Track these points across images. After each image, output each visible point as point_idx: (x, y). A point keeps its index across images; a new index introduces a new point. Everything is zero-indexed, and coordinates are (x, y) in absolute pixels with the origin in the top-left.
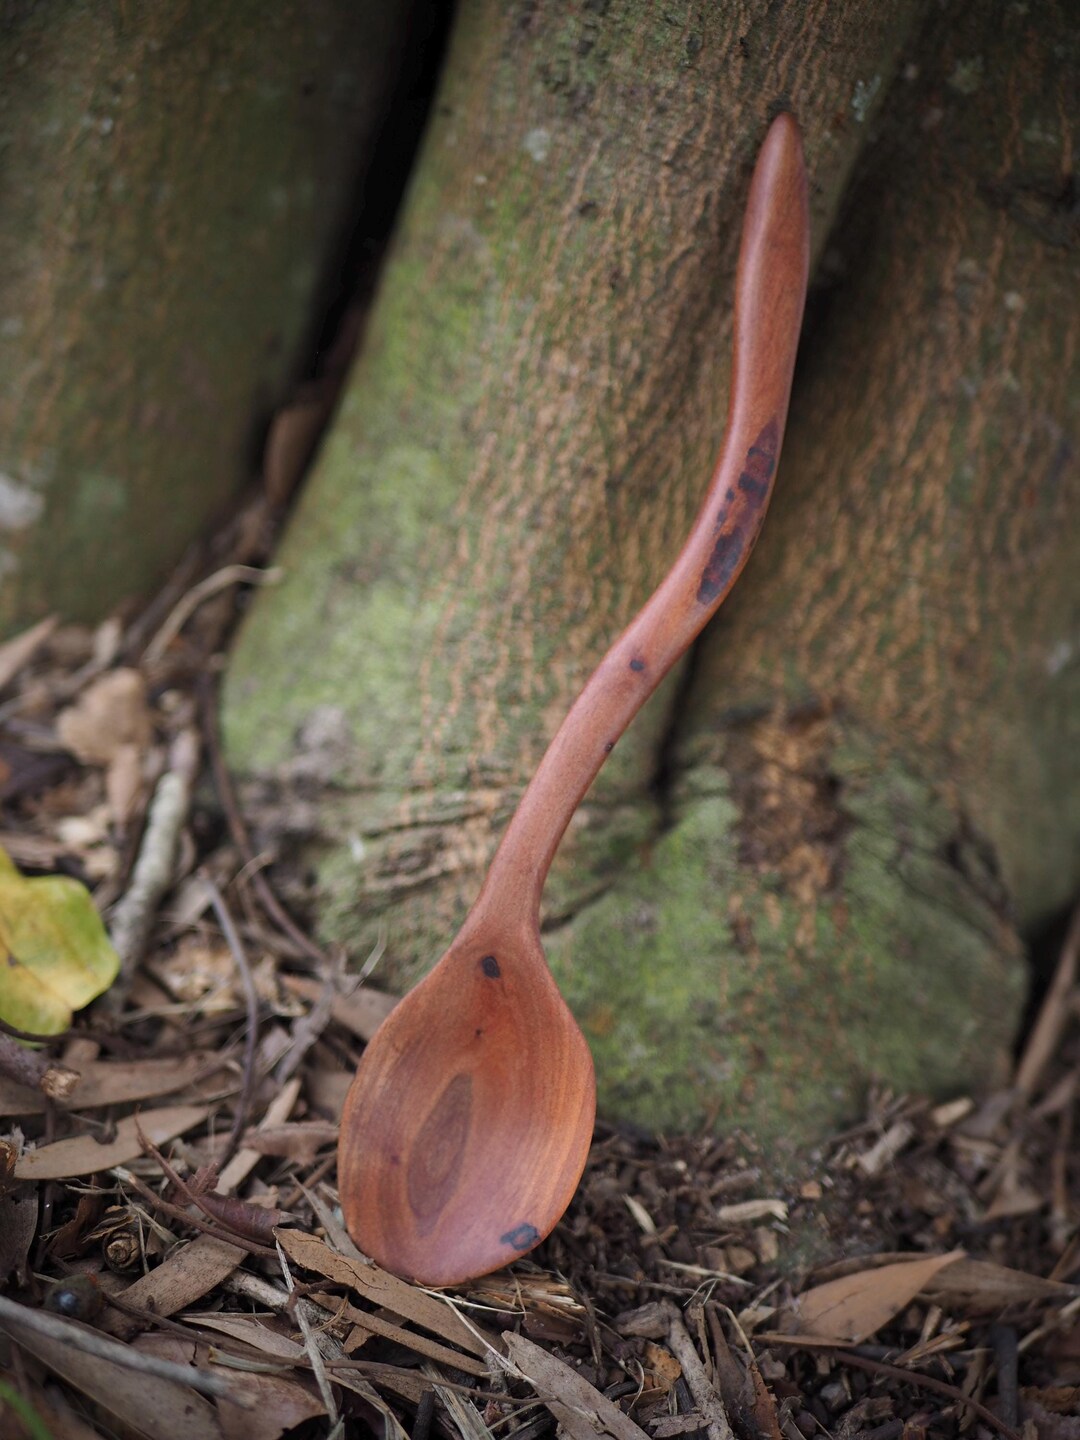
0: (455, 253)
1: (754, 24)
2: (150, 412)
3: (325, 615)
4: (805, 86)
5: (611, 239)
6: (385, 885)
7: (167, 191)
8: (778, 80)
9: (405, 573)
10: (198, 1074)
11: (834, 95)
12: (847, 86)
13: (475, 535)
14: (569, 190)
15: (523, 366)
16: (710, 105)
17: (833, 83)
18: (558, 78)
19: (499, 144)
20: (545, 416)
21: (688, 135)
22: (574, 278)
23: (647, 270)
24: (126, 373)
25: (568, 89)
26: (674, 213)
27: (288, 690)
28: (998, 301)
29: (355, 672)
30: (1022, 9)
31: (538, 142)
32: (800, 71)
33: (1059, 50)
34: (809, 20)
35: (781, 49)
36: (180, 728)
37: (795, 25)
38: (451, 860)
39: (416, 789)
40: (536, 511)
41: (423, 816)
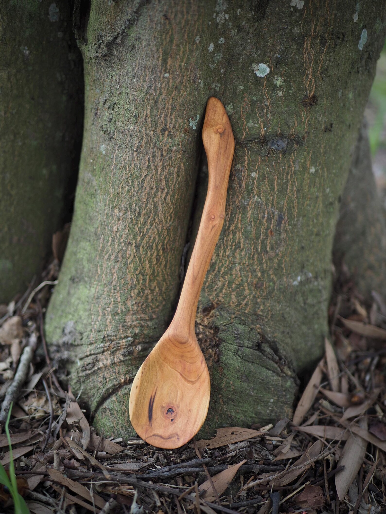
0: (88, 183)
1: (151, 108)
2: (15, 239)
3: (69, 293)
4: (171, 123)
5: (124, 175)
6: (84, 374)
7: (8, 175)
8: (162, 123)
9: (86, 279)
10: (32, 436)
11: (182, 124)
12: (186, 121)
13: (101, 266)
14: (112, 161)
15: (107, 214)
16: (144, 133)
17: (180, 120)
18: (105, 130)
19: (94, 150)
20: (115, 229)
21: (139, 142)
22: (116, 187)
23: (136, 183)
24: (6, 229)
25: (108, 133)
26: (140, 165)
27: (61, 317)
28: (249, 175)
29: (76, 310)
30: (242, 88)
31: (103, 148)
32: (168, 119)
33: (254, 98)
34: (167, 104)
35: (161, 114)
36: (32, 332)
37: (163, 106)
38: (101, 365)
39: (91, 344)
40: (116, 257)
41: (92, 352)
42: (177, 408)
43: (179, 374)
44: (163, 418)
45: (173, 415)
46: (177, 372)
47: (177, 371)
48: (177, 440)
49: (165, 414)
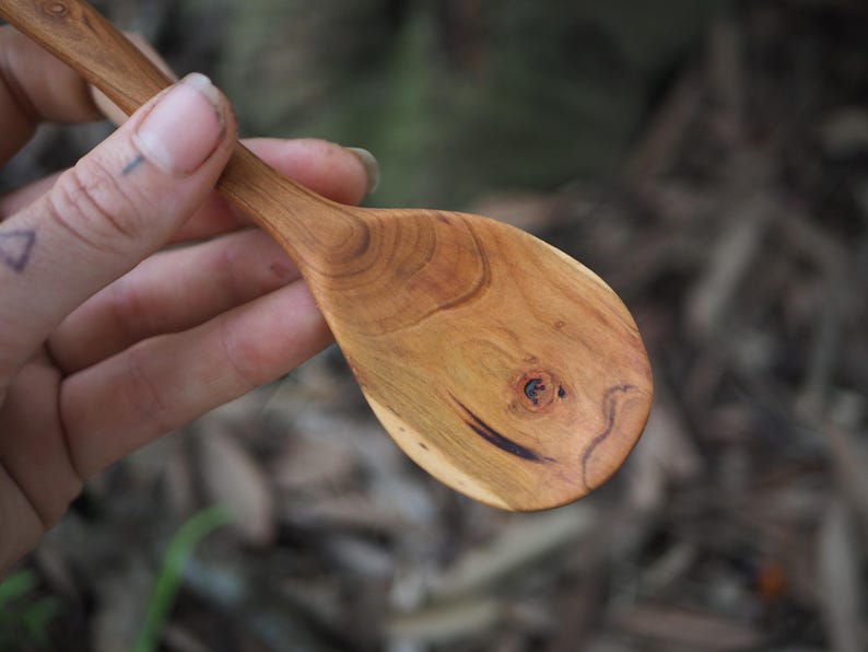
42: (535, 366)
43: (442, 312)
44: (546, 418)
45: (549, 385)
46: (436, 315)
47: (431, 313)
48: (630, 395)
49: (534, 408)
